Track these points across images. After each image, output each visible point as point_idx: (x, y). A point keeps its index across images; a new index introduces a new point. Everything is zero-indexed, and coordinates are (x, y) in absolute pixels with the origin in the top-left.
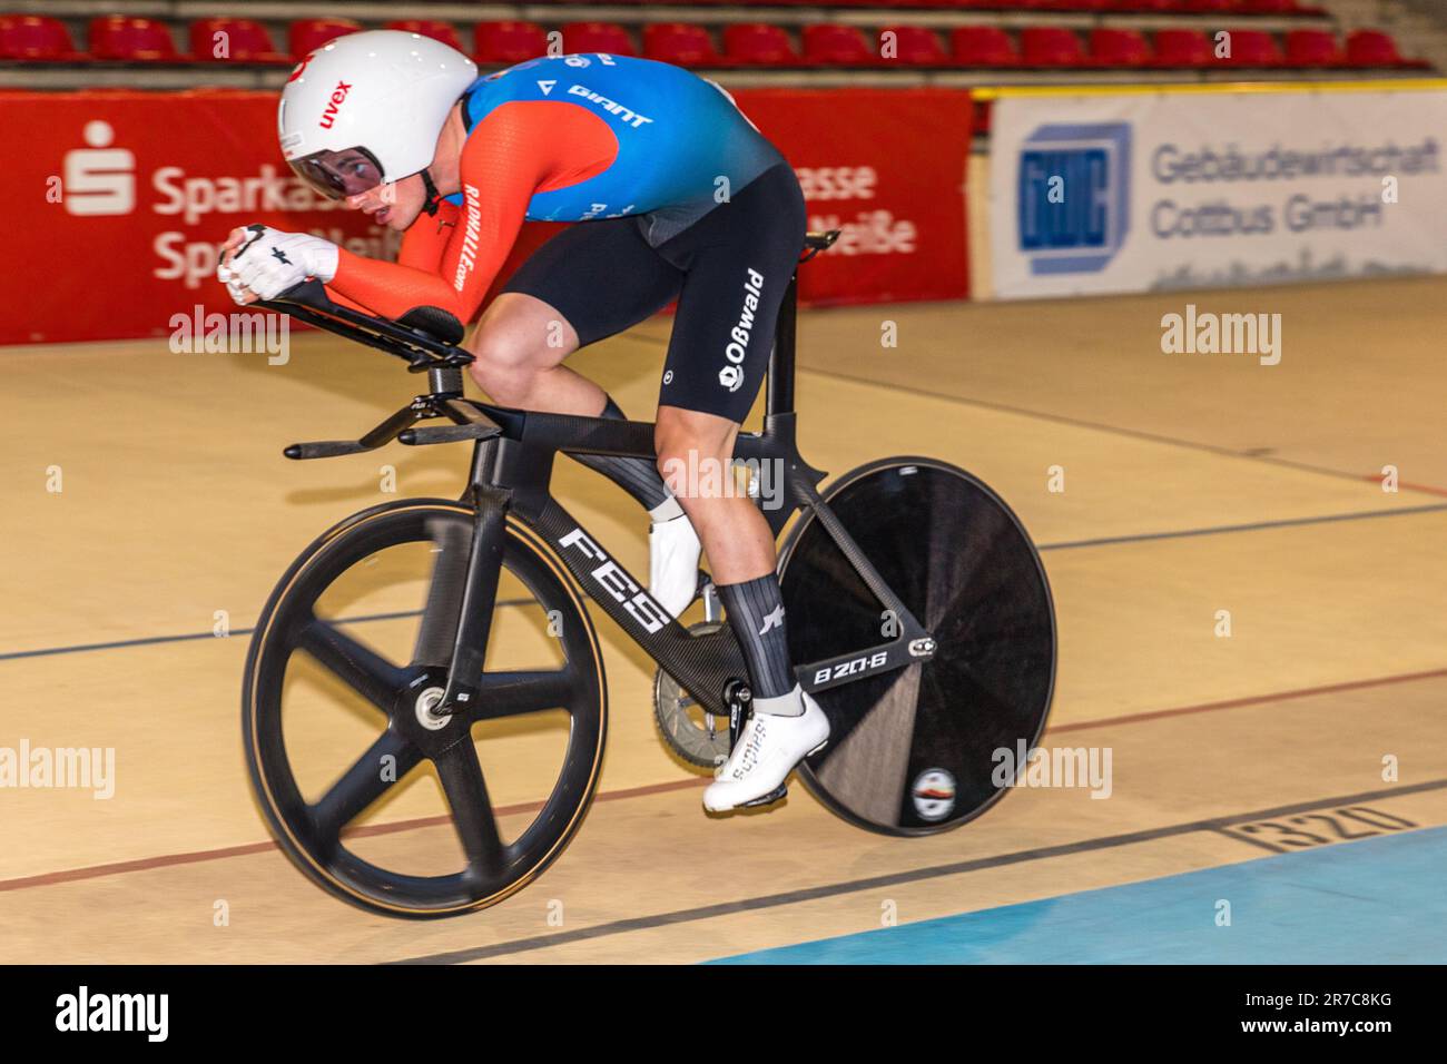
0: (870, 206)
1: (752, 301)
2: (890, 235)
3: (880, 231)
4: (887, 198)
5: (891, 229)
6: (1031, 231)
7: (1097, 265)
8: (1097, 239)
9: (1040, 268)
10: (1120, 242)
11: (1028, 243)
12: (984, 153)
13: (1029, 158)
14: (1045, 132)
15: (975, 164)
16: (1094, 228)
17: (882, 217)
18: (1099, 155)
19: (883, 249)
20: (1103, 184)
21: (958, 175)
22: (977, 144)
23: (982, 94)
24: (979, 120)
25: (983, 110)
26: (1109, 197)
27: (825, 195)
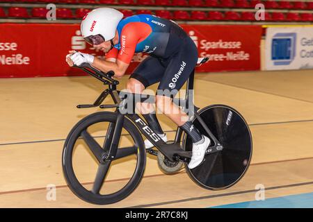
0: (240, 50)
1: (182, 69)
2: (244, 56)
3: (242, 55)
4: (244, 48)
5: (244, 55)
6: (274, 56)
7: (288, 63)
8: (288, 58)
9: (276, 64)
10: (293, 59)
11: (273, 58)
12: (264, 39)
13: (274, 40)
14: (278, 35)
15: (262, 41)
16: (288, 56)
17: (242, 52)
18: (289, 40)
19: (242, 59)
20: (290, 46)
21: (259, 43)
22: (263, 37)
23: (264, 26)
24: (263, 32)
25: (264, 30)
26: (291, 49)
27: (230, 47)
